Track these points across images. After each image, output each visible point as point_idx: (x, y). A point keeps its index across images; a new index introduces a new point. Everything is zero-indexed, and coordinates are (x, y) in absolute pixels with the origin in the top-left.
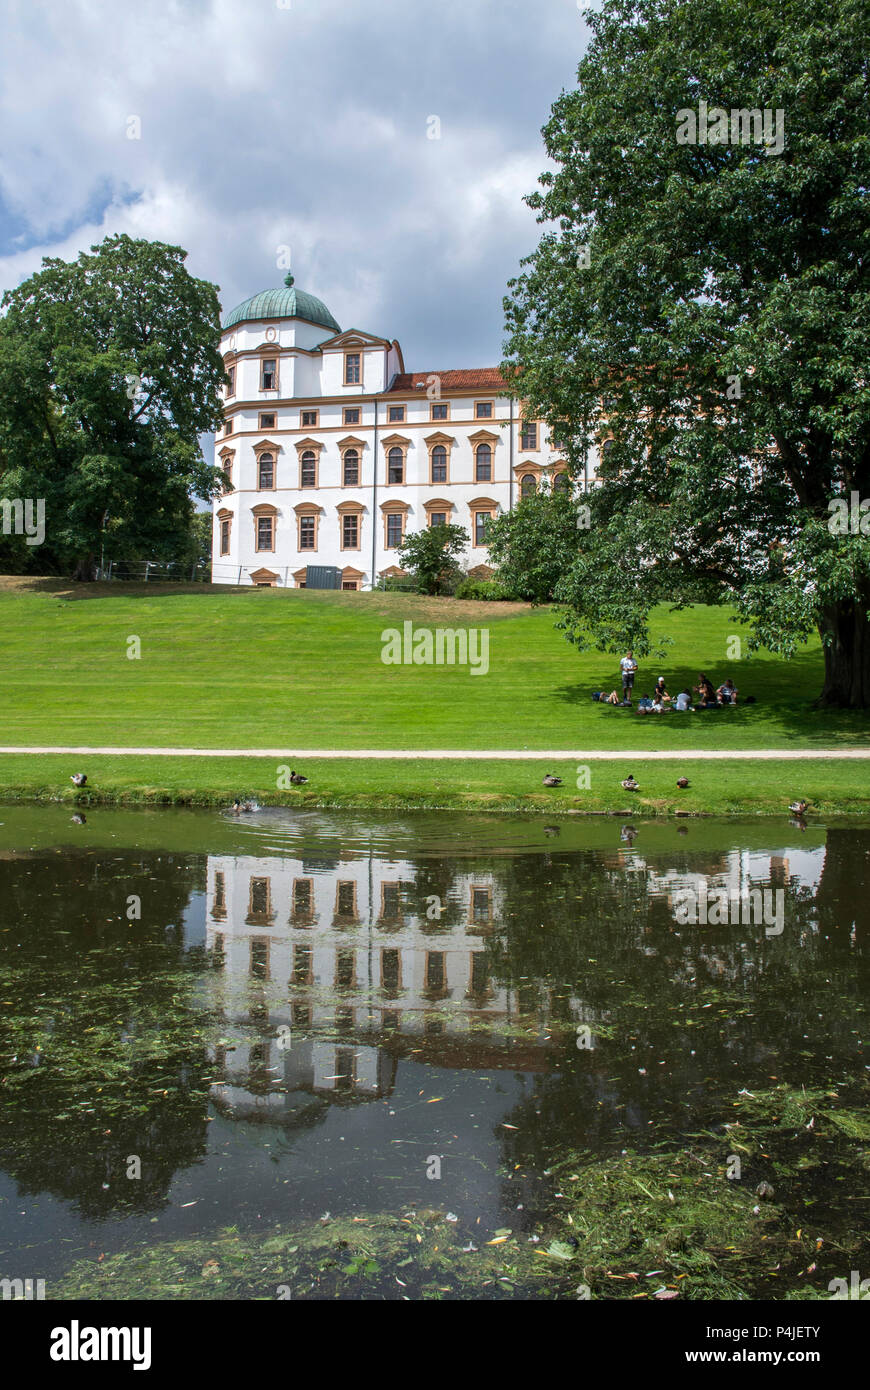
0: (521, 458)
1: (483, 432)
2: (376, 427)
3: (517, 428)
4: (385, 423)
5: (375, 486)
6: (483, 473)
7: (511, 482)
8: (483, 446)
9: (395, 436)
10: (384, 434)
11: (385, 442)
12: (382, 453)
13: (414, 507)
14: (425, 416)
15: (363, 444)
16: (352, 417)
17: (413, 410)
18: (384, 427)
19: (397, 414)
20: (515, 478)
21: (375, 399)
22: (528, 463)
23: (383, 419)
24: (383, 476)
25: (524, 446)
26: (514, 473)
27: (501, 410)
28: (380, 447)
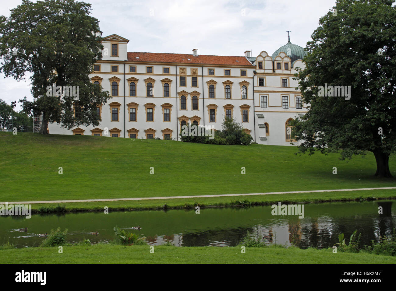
0: (180, 89)
1: (166, 79)
2: (124, 74)
3: (179, 78)
4: (128, 72)
5: (125, 97)
6: (167, 94)
7: (177, 98)
8: (166, 84)
9: (133, 78)
10: (128, 77)
11: (128, 80)
12: (127, 84)
13: (140, 105)
14: (144, 71)
15: (119, 80)
16: (115, 69)
17: (139, 68)
18: (128, 74)
19: (133, 70)
20: (178, 97)
21: (124, 63)
22: (183, 91)
23: (127, 70)
24: (127, 93)
25: (181, 85)
26: (178, 95)
27: (173, 70)
28: (126, 82)
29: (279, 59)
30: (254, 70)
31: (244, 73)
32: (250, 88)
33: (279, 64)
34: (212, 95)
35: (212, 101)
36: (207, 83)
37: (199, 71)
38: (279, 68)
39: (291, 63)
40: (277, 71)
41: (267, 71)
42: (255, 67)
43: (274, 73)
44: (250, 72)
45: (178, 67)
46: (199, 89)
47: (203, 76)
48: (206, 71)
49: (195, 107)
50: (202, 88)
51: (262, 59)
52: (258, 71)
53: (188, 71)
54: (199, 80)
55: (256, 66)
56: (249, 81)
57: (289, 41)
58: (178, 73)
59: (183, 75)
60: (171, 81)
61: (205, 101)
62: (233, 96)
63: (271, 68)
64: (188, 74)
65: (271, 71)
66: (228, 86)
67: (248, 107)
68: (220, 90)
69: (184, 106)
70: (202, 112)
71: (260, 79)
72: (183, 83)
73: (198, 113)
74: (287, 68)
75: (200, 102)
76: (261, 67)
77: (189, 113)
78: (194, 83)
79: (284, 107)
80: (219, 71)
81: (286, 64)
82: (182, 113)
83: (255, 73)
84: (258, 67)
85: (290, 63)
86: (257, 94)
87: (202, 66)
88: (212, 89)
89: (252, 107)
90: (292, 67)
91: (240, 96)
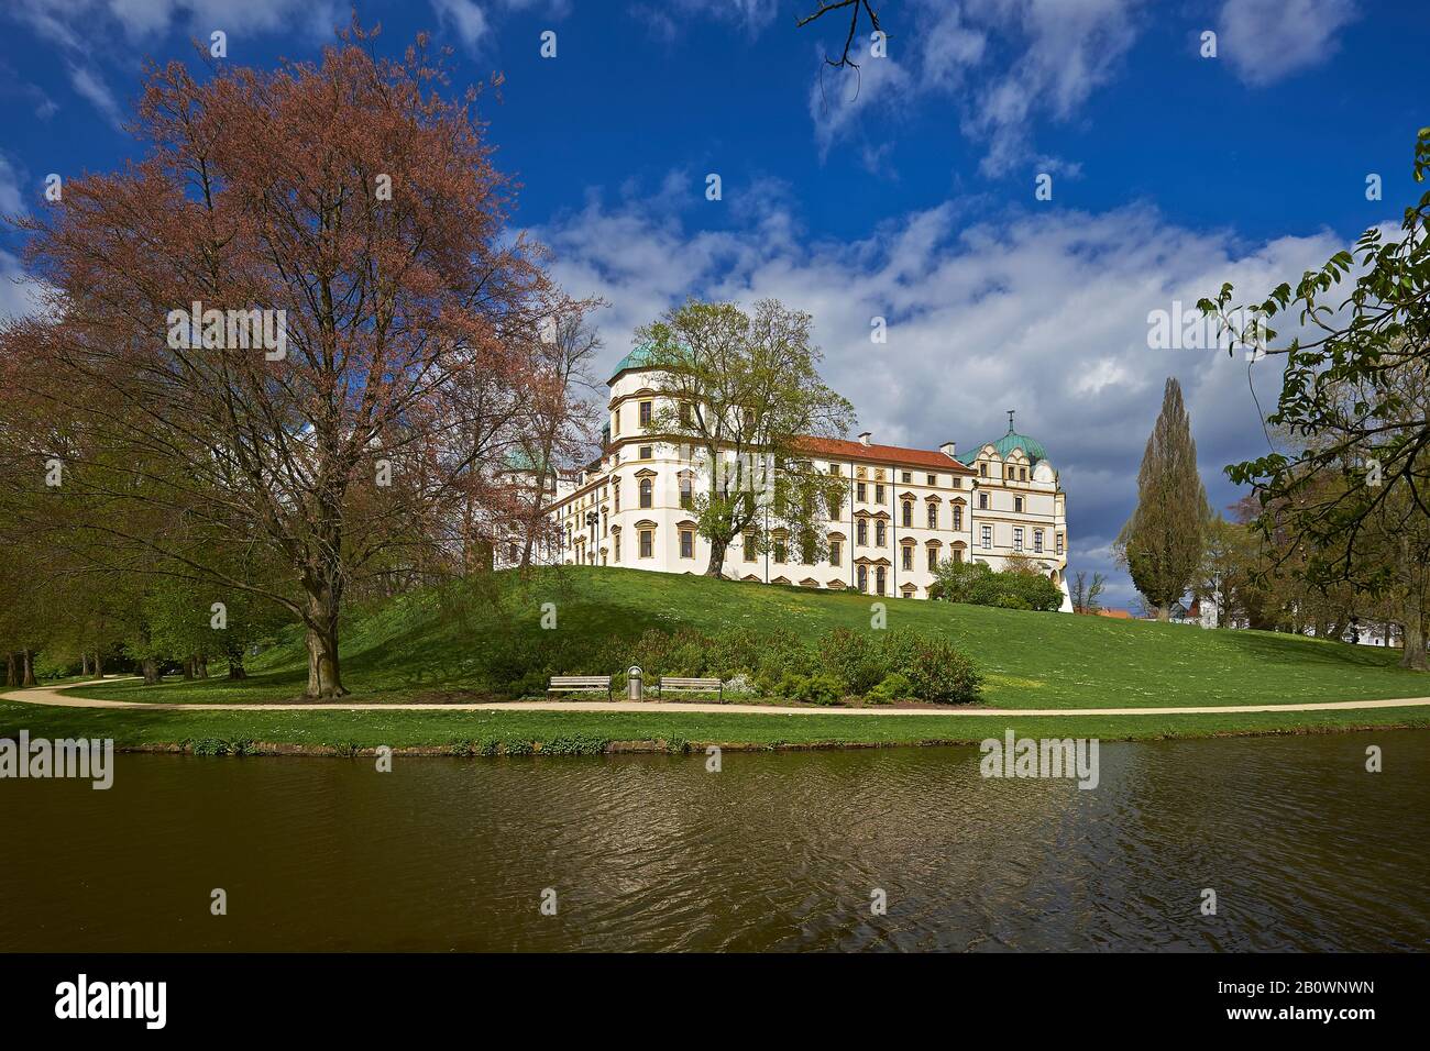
0: (858, 507)
3: (855, 485)
7: (852, 522)
13: (792, 534)
20: (854, 520)
22: (863, 511)
25: (859, 499)
26: (853, 517)
27: (844, 468)
29: (1012, 460)
30: (974, 477)
31: (957, 483)
32: (966, 510)
33: (1011, 469)
34: (907, 521)
35: (907, 532)
36: (901, 496)
37: (888, 472)
38: (1011, 478)
39: (1030, 468)
40: (1009, 483)
41: (993, 482)
42: (973, 473)
43: (1005, 487)
44: (967, 482)
45: (855, 467)
46: (888, 510)
47: (894, 484)
48: (899, 473)
49: (880, 542)
50: (893, 507)
51: (986, 458)
52: (980, 481)
53: (871, 472)
54: (888, 490)
55: (976, 470)
56: (966, 497)
58: (854, 477)
59: (861, 480)
60: (843, 490)
61: (895, 532)
62: (939, 527)
63: (1001, 476)
64: (869, 480)
65: (1000, 482)
66: (933, 505)
67: (962, 545)
68: (920, 511)
69: (862, 541)
70: (892, 552)
71: (982, 496)
72: (862, 494)
73: (887, 553)
74: (1023, 480)
75: (889, 532)
76: (984, 475)
77: (872, 552)
78: (880, 498)
79: (1017, 549)
80: (919, 478)
81: (1023, 471)
82: (860, 552)
83: (976, 484)
84: (979, 472)
85: (1026, 468)
86: (976, 523)
87: (894, 465)
88: (907, 509)
89: (969, 545)
90: (1031, 477)
91: (950, 524)
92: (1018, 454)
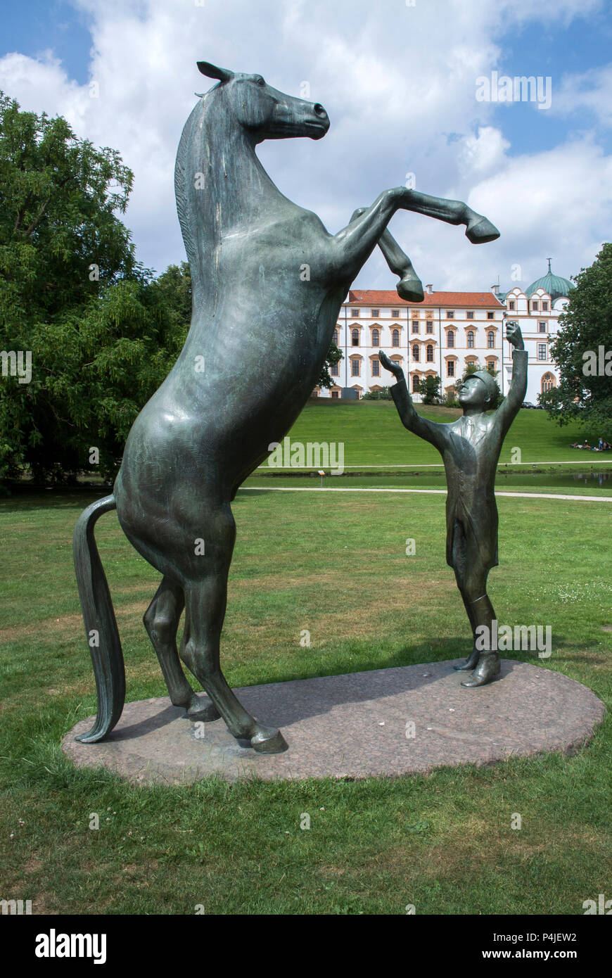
0: (412, 337)
1: (396, 324)
2: (346, 319)
3: (410, 323)
4: (350, 318)
5: (346, 347)
6: (396, 342)
7: (408, 347)
8: (396, 331)
9: (356, 324)
10: (350, 323)
11: (350, 327)
12: (349, 332)
13: (364, 357)
14: (369, 315)
15: (340, 327)
17: (363, 312)
19: (356, 314)
20: (410, 346)
21: (346, 306)
22: (416, 339)
23: (349, 315)
24: (350, 342)
25: (413, 332)
26: (409, 344)
27: (403, 314)
28: (348, 328)
29: (535, 297)
30: (504, 311)
31: (491, 316)
32: (498, 334)
33: (535, 304)
34: (451, 343)
35: (451, 352)
36: (446, 328)
37: (436, 312)
38: (535, 308)
39: (552, 301)
40: (533, 313)
41: (520, 313)
42: (504, 308)
43: (529, 316)
44: (499, 315)
45: (410, 310)
46: (435, 337)
47: (440, 320)
48: (444, 314)
49: (430, 358)
50: (439, 335)
51: (514, 297)
52: (510, 313)
53: (423, 314)
54: (436, 325)
55: (506, 306)
56: (497, 325)
57: (550, 272)
58: (410, 318)
59: (415, 319)
60: (401, 327)
61: (441, 352)
62: (476, 346)
63: (526, 309)
64: (421, 318)
65: (526, 313)
66: (471, 332)
67: (496, 358)
68: (461, 337)
70: (439, 367)
72: (416, 329)
73: (434, 366)
74: (545, 308)
75: (436, 353)
76: (512, 309)
77: (423, 366)
78: (430, 329)
79: (541, 358)
80: (460, 315)
81: (545, 304)
82: (415, 366)
83: (506, 316)
84: (508, 307)
85: (550, 301)
87: (440, 307)
88: (451, 335)
89: (500, 358)
90: (552, 308)
91: (485, 343)
92: (540, 292)
